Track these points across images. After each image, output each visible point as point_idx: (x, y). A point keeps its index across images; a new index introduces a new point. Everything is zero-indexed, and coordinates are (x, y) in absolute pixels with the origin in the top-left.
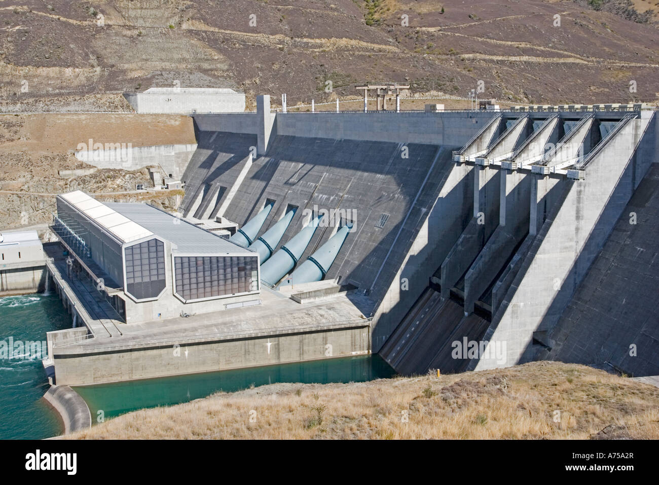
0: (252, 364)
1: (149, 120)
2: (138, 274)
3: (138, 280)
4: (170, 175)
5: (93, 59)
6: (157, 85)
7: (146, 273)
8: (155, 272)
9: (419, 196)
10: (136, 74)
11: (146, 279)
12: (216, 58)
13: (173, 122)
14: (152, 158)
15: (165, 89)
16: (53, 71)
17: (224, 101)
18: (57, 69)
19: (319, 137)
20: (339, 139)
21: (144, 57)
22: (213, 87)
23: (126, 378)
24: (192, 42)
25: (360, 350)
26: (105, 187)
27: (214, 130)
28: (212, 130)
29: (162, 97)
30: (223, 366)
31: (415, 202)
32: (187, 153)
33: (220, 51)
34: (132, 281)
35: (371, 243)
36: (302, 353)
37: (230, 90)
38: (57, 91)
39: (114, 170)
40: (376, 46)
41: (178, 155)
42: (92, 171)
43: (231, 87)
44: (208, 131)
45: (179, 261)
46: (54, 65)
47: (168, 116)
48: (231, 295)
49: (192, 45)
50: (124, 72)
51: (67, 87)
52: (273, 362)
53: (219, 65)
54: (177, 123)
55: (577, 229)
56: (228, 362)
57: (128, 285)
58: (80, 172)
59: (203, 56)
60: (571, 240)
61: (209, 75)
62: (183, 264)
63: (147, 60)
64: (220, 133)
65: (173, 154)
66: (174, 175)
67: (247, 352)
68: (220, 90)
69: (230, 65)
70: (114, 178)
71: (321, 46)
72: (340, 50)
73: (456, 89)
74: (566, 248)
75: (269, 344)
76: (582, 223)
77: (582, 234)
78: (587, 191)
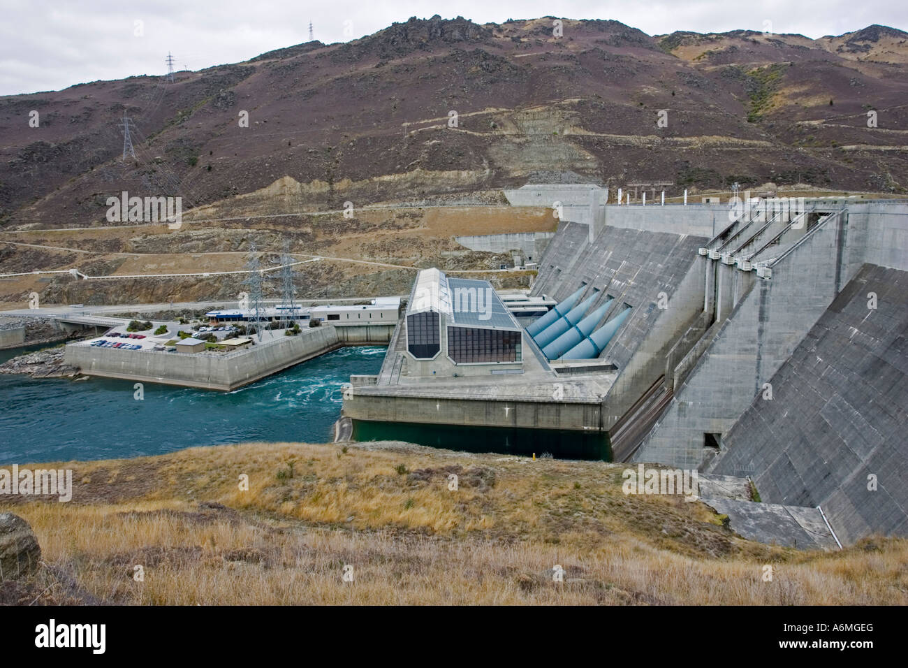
0: (492, 424)
1: (519, 211)
2: (417, 338)
3: (418, 343)
4: (530, 258)
5: (485, 163)
6: (532, 182)
7: (424, 338)
8: (431, 337)
10: (516, 174)
11: (424, 343)
12: (588, 158)
13: (538, 213)
14: (515, 244)
15: (537, 186)
16: (451, 174)
18: (456, 172)
20: (641, 231)
21: (527, 160)
22: (580, 183)
23: (391, 419)
24: (570, 145)
25: (592, 426)
29: (535, 192)
30: (467, 422)
32: (545, 240)
33: (593, 152)
34: (412, 343)
36: (536, 421)
37: (596, 186)
38: (454, 189)
39: (484, 253)
40: (748, 142)
41: (538, 241)
42: (466, 253)
43: (597, 183)
45: (451, 330)
46: (454, 170)
47: (536, 208)
48: (496, 363)
49: (569, 148)
50: (507, 172)
51: (462, 186)
52: (510, 424)
53: (589, 165)
54: (542, 214)
55: (761, 331)
56: (471, 419)
57: (409, 346)
58: (456, 253)
59: (577, 157)
60: (753, 342)
61: (580, 173)
62: (455, 333)
63: (529, 162)
64: (572, 223)
65: (533, 240)
66: (533, 258)
67: (488, 413)
68: (586, 186)
69: (600, 164)
70: (482, 259)
71: (690, 143)
72: (708, 147)
73: (828, 181)
74: (746, 350)
75: (507, 409)
76: (767, 325)
77: (767, 337)
78: (774, 291)
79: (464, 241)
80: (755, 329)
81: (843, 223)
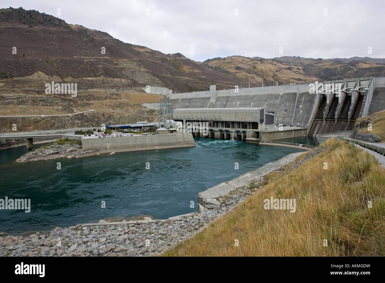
2: (261, 117)
5: (126, 77)
9: (297, 103)
10: (140, 82)
12: (157, 80)
13: (160, 96)
16: (118, 80)
17: (168, 92)
18: (119, 79)
21: (139, 78)
22: (163, 88)
25: (305, 135)
26: (153, 114)
27: (179, 98)
28: (177, 98)
29: (154, 89)
31: (296, 105)
33: (158, 78)
35: (285, 116)
37: (167, 89)
38: (122, 86)
42: (148, 109)
44: (175, 99)
45: (266, 115)
46: (119, 78)
48: (271, 125)
49: (149, 75)
50: (137, 82)
51: (126, 85)
52: (294, 137)
53: (159, 82)
57: (260, 120)
59: (154, 79)
61: (158, 84)
64: (182, 99)
69: (162, 82)
70: (154, 112)
71: (182, 79)
72: (187, 80)
75: (293, 132)
76: (369, 98)
79: (145, 105)
81: (374, 81)
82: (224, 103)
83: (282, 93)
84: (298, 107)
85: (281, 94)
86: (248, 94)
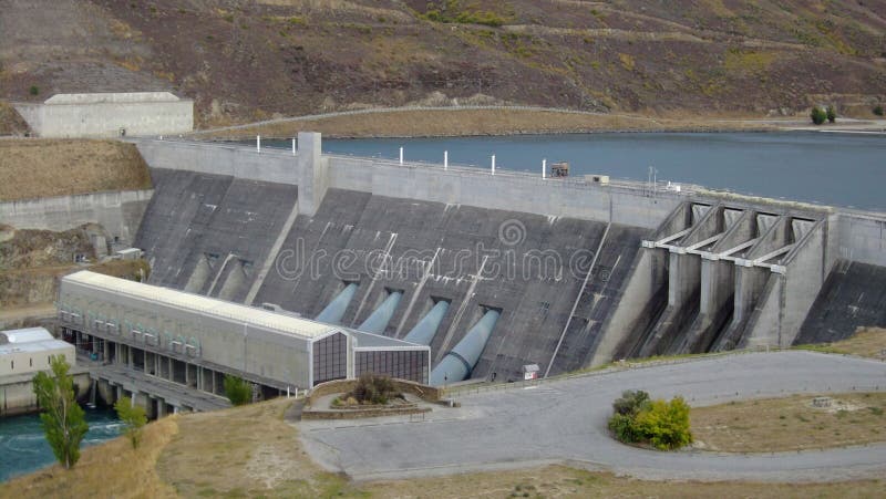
2: (323, 371)
3: (323, 377)
6: (62, 90)
7: (330, 370)
9: (589, 280)
10: (19, 69)
14: (90, 212)
15: (75, 97)
17: (164, 114)
19: (416, 198)
20: (452, 205)
22: (143, 91)
31: (584, 287)
32: (139, 203)
37: (170, 95)
39: (41, 233)
41: (126, 206)
42: (10, 235)
44: (171, 170)
45: (359, 356)
53: (136, 49)
55: (781, 316)
59: (108, 31)
60: (775, 325)
62: (363, 360)
65: (119, 205)
66: (122, 238)
68: (156, 95)
69: (155, 49)
70: (42, 244)
76: (785, 309)
77: (784, 320)
78: (789, 283)
80: (777, 314)
81: (825, 229)
82: (348, 227)
83: (554, 218)
84: (587, 299)
85: (552, 218)
86: (436, 198)
